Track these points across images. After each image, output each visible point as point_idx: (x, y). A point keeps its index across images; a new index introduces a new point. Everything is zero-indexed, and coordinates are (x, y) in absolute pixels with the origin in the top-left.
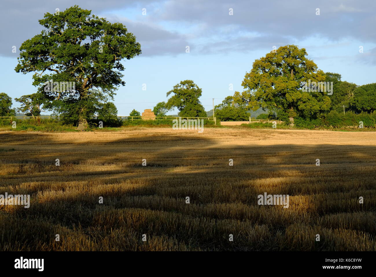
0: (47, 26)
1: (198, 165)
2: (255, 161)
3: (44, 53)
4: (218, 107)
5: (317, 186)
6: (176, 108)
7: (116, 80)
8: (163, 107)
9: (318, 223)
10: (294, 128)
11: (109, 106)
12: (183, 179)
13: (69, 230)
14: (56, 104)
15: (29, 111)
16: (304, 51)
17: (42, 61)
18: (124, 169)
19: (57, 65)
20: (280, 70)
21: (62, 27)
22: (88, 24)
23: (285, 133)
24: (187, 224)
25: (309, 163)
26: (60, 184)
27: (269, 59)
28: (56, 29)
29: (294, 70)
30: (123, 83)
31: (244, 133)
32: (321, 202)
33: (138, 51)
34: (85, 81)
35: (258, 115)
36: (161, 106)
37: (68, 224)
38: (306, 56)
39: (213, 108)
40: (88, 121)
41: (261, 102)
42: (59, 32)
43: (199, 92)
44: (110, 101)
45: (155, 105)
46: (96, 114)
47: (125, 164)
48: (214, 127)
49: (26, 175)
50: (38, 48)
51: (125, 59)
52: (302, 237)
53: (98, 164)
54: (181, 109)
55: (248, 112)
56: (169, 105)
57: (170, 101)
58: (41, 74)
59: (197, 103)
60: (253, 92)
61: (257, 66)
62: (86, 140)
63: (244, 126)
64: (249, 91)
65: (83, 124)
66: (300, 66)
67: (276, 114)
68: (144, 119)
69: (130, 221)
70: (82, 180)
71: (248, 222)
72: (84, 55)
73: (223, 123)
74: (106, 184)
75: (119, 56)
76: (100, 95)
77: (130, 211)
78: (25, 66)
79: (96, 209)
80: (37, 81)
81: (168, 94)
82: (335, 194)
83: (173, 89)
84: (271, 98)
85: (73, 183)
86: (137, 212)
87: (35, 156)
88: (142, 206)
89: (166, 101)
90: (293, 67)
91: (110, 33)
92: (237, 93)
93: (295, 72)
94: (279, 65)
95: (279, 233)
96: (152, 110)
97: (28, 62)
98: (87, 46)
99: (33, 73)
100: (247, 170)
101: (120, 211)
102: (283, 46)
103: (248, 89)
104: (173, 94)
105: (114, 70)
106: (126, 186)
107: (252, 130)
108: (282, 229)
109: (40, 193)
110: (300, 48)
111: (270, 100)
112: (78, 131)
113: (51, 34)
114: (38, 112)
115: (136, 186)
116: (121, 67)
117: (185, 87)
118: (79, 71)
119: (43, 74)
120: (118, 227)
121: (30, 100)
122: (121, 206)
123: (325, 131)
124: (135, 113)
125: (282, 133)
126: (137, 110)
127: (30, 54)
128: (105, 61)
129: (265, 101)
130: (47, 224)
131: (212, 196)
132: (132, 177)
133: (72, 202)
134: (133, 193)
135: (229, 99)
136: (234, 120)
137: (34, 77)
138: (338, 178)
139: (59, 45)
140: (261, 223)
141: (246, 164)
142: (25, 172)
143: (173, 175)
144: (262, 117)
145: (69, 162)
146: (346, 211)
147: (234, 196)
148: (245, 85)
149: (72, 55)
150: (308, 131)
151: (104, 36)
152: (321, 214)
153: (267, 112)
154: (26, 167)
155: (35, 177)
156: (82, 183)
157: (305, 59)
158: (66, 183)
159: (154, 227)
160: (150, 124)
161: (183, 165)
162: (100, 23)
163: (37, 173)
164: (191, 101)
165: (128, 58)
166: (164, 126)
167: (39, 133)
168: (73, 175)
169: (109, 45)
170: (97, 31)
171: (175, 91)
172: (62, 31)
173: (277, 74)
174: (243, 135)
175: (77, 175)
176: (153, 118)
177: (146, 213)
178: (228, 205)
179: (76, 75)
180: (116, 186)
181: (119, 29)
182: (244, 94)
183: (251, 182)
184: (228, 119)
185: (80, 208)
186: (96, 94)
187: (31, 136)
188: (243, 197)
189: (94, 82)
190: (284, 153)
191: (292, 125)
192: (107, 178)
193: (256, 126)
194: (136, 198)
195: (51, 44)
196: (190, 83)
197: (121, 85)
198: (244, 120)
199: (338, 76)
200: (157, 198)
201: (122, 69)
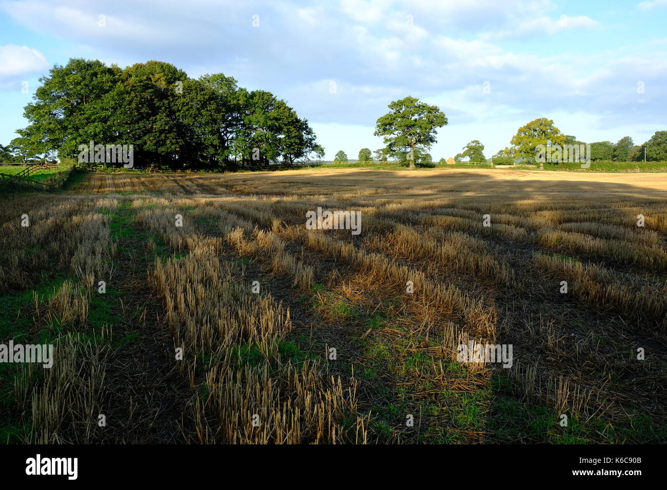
0: (392, 109)
1: (481, 191)
2: (517, 190)
3: (390, 124)
4: (495, 156)
5: (557, 206)
6: (468, 157)
7: (432, 140)
8: (460, 156)
9: (558, 228)
10: (543, 170)
11: (428, 155)
12: (472, 199)
13: (405, 227)
14: (397, 154)
15: (381, 159)
16: (552, 121)
17: (389, 129)
18: (436, 193)
19: (397, 132)
20: (536, 133)
21: (401, 109)
22: (416, 107)
23: (536, 173)
24: (475, 226)
25: (552, 192)
26: (399, 200)
27: (528, 127)
28: (398, 110)
29: (545, 134)
30: (436, 142)
31: (510, 173)
32: (560, 216)
33: (446, 123)
34: (414, 141)
35: (519, 161)
36: (459, 156)
37: (404, 223)
38: (552, 125)
39: (491, 157)
40: (415, 164)
41: (522, 153)
42: (399, 112)
43: (482, 148)
44: (428, 152)
45: (455, 155)
46: (420, 161)
47: (436, 190)
48: (491, 168)
49: (379, 195)
50: (387, 121)
51: (439, 127)
52: (547, 236)
53: (420, 190)
54: (471, 158)
55: (513, 160)
56: (463, 156)
57: (464, 153)
58: (388, 136)
59: (481, 154)
60: (517, 148)
61: (520, 131)
62: (413, 176)
63: (510, 168)
64: (515, 147)
65: (412, 166)
66: (549, 131)
67: (531, 161)
68: (448, 163)
69: (440, 223)
70: (411, 198)
71: (513, 227)
72: (414, 125)
73: (497, 166)
74: (426, 201)
75: (434, 125)
76: (423, 149)
77: (440, 217)
78: (380, 132)
79: (420, 215)
80: (386, 140)
81: (463, 148)
82: (569, 211)
83: (466, 146)
84: (529, 151)
85: (406, 200)
86: (444, 218)
87: (385, 184)
88: (447, 214)
89: (462, 153)
90: (544, 132)
91: (429, 112)
92: (507, 148)
93: (545, 135)
94: (535, 130)
95: (532, 234)
96: (454, 158)
97: (381, 130)
98: (416, 120)
99: (384, 136)
100: (512, 195)
101: (434, 217)
102: (538, 118)
103: (514, 145)
104: (466, 149)
105: (430, 134)
106: (437, 202)
107: (515, 171)
108: (534, 230)
109: (387, 205)
110: (549, 119)
111: (528, 152)
112: (409, 170)
113: (395, 113)
114: (386, 159)
115: (443, 203)
116: (435, 132)
117: (474, 145)
118: (410, 135)
119: (390, 137)
120: (433, 226)
121: (382, 152)
122: (435, 214)
123: (563, 172)
124: (443, 160)
125: (534, 173)
126: (444, 158)
127: (383, 125)
128: (426, 129)
129: (525, 153)
130: (392, 223)
131: (489, 210)
132: (441, 198)
133: (406, 211)
134: (441, 207)
135: (501, 151)
136: (504, 165)
137: (385, 138)
138: (571, 201)
139: (399, 120)
140: (521, 227)
141: (510, 192)
142: (378, 194)
143: (465, 196)
144: (522, 163)
145: (404, 188)
146: (576, 221)
147: (503, 210)
148: (512, 143)
149: (406, 126)
150: (553, 172)
151: (426, 114)
152: (560, 223)
153: (525, 160)
154: (379, 191)
155: (384, 196)
156: (411, 200)
157: (552, 127)
158: (402, 200)
159: (454, 226)
160: (452, 166)
161: (471, 191)
162: (424, 107)
163: (385, 194)
164: (477, 152)
165: (440, 127)
166: (460, 168)
167: (387, 171)
168: (406, 196)
169: (429, 119)
170: (422, 110)
171: (468, 147)
172: (401, 111)
173: (533, 136)
174: (510, 174)
175: (409, 196)
176: (454, 163)
177: (450, 219)
178: (500, 215)
179: (409, 137)
180: (432, 202)
181: (435, 109)
182: (512, 149)
183: (515, 202)
184: (500, 164)
185: (410, 214)
186: (420, 149)
187: (382, 172)
188: (510, 211)
189: (420, 141)
190: (536, 185)
191: (542, 168)
192: (426, 197)
193: (518, 168)
194: (444, 210)
195: (394, 119)
196: (477, 142)
197: (435, 142)
198: (510, 165)
199: (574, 137)
200: (456, 210)
201: (436, 133)
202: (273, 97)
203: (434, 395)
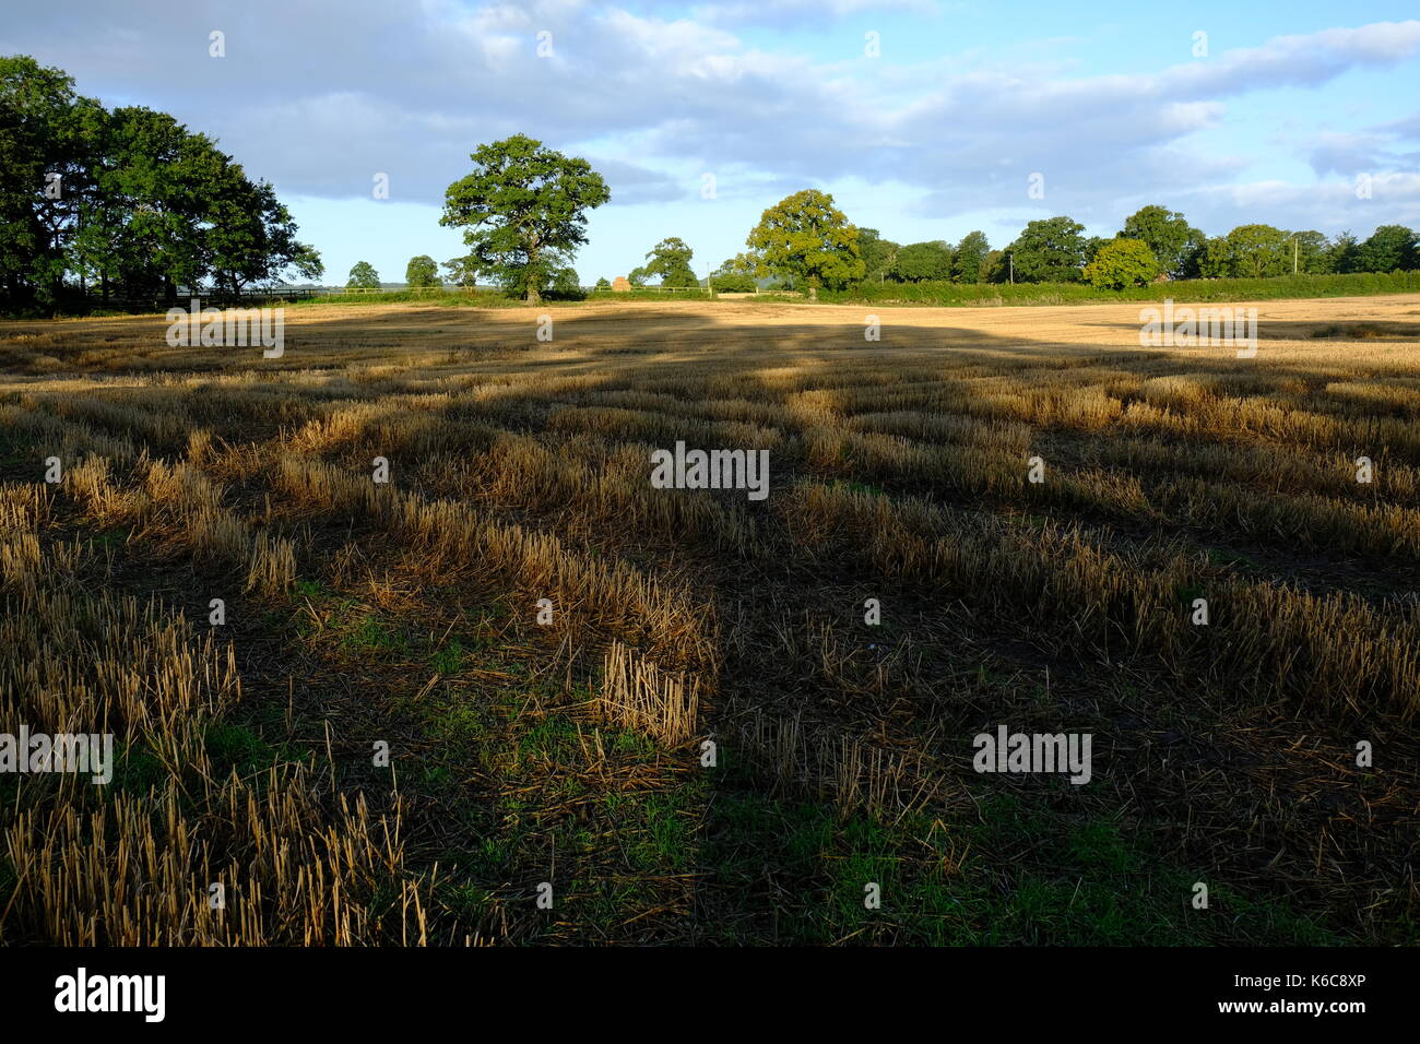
0: (482, 163)
1: (688, 351)
2: (764, 347)
3: (479, 200)
4: (715, 273)
5: (844, 378)
6: (658, 275)
7: (576, 237)
8: (641, 274)
9: (845, 425)
10: (815, 302)
11: (569, 272)
12: (667, 370)
13: (516, 436)
14: (497, 271)
15: (461, 280)
16: (830, 197)
17: (476, 211)
18: (589, 356)
19: (496, 217)
20: (799, 223)
21: (502, 163)
22: (537, 160)
23: (803, 309)
24: (673, 428)
25: (835, 349)
26: (504, 376)
27: (782, 209)
28: (493, 167)
29: (817, 224)
30: (586, 241)
31: (749, 309)
32: (850, 399)
33: (606, 197)
34: (534, 238)
35: (767, 285)
36: (638, 272)
37: (515, 428)
38: (832, 205)
39: (708, 276)
40: (540, 293)
41: (773, 267)
42: (498, 171)
43: (689, 254)
44: (569, 264)
45: (631, 272)
46: (551, 284)
47: (589, 350)
48: (709, 300)
49: (458, 365)
50: (470, 193)
51: (590, 208)
52: (823, 445)
53: (554, 351)
54: (665, 277)
55: (754, 280)
56: (648, 272)
57: (649, 265)
58: (474, 229)
59: (685, 269)
60: (762, 254)
61: (767, 217)
63: (749, 300)
64: (756, 253)
65: (533, 296)
66: (824, 218)
67: (792, 283)
68: (616, 290)
69: (596, 424)
70: (533, 371)
71: (753, 425)
72: (533, 202)
73: (721, 296)
74: (565, 376)
75: (579, 204)
76: (556, 258)
77: (596, 411)
78: (454, 218)
79: (553, 408)
80: (470, 238)
81: (648, 256)
82: (868, 388)
83: (654, 249)
84: (786, 262)
85: (520, 375)
86: (605, 412)
87: (472, 340)
88: (613, 405)
89: (645, 267)
90: (815, 220)
91: (568, 172)
92: (740, 256)
93: (818, 226)
94: (796, 217)
95: (793, 439)
96: (627, 277)
97: (457, 213)
98: (537, 192)
99: (464, 228)
100: (753, 358)
101: (583, 411)
102: (802, 190)
103: (754, 249)
104: (654, 257)
105: (572, 223)
106: (591, 379)
107: (760, 305)
108: (798, 433)
109: (476, 388)
110: (825, 193)
111: (784, 265)
112: (527, 306)
113: (488, 173)
114: (472, 282)
115: (603, 378)
116: (582, 219)
117: (670, 247)
118: (526, 224)
119: (478, 230)
120: (581, 432)
121: (462, 265)
122: (585, 405)
123: (857, 307)
124: (603, 282)
125: (799, 309)
126: (606, 278)
127: (459, 201)
128: (561, 211)
129: (778, 265)
130: (487, 428)
131: (705, 392)
132: (600, 367)
133: (520, 400)
134: (602, 388)
135: (728, 263)
136: (736, 291)
137: (466, 234)
138: (872, 368)
139: (499, 189)
140: (770, 426)
141: (752, 350)
142: (457, 362)
143: (654, 363)
144: (774, 287)
145: (516, 349)
146: (882, 411)
147: (734, 390)
148: (750, 243)
149: (516, 202)
150: (835, 306)
151: (559, 176)
152: (850, 414)
153: (780, 281)
154: (459, 355)
155: (470, 367)
156: (532, 375)
157: (831, 209)
158: (512, 375)
159: (628, 431)
160: (624, 297)
161: (667, 351)
162: (554, 159)
163: (472, 363)
164: (678, 265)
165: (594, 207)
166: (642, 300)
167: (475, 309)
168: (522, 366)
169: (567, 189)
170: (549, 168)
171: (657, 252)
172: (502, 169)
173: (794, 230)
174: (748, 311)
175: (527, 365)
176: (628, 288)
177: (619, 414)
178: (727, 402)
179: (523, 229)
180: (578, 379)
181: (578, 167)
182: (749, 255)
183: (758, 373)
184: (728, 290)
185: (530, 407)
186: (549, 257)
187: (463, 313)
188: (748, 393)
189: (547, 240)
190: (802, 336)
191: (814, 298)
192: (566, 368)
193: (766, 299)
194: (605, 394)
195: (487, 188)
196: (677, 242)
197: (583, 243)
198: (749, 291)
199: (875, 232)
200: (632, 393)
201: (585, 222)
202: (176, 125)
203: (584, 807)
